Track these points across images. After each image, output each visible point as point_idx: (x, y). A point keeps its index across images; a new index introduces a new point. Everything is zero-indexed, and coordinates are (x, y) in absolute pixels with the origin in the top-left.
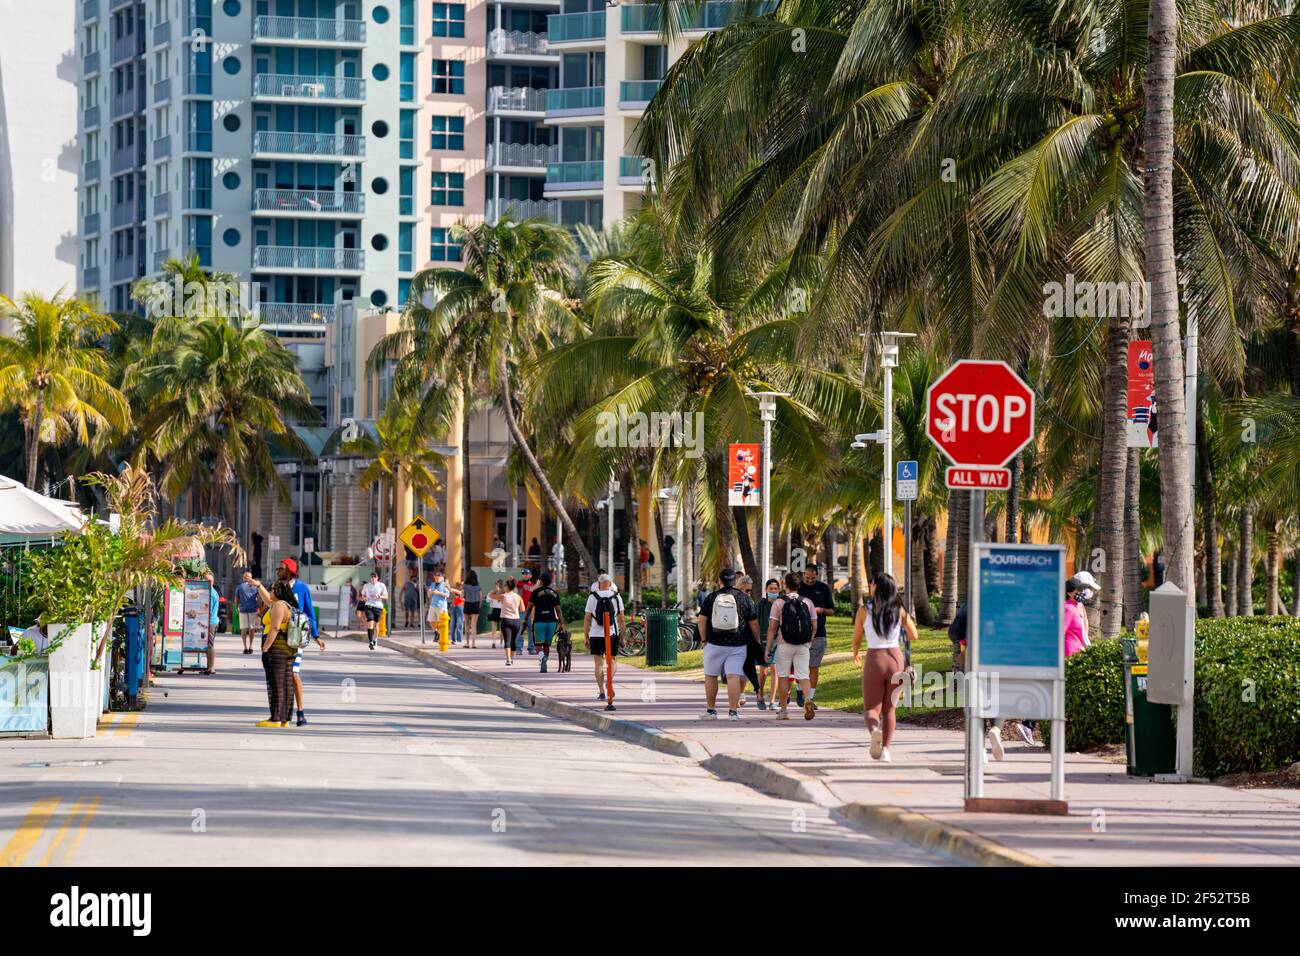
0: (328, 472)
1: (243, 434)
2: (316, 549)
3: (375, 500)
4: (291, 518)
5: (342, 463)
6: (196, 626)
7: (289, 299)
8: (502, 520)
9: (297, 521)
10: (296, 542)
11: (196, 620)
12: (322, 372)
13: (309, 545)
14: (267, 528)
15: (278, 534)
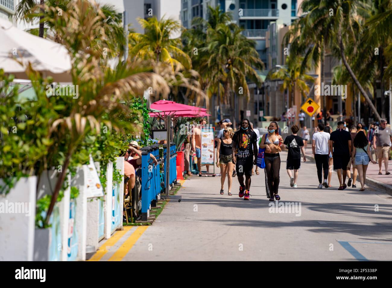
0: (268, 86)
1: (234, 72)
2: (264, 115)
3: (286, 97)
4: (254, 105)
5: (273, 83)
6: (207, 151)
7: (252, 28)
8: (335, 103)
9: (256, 105)
10: (256, 113)
11: (207, 148)
12: (264, 51)
13: (261, 114)
14: (246, 108)
15: (249, 110)
